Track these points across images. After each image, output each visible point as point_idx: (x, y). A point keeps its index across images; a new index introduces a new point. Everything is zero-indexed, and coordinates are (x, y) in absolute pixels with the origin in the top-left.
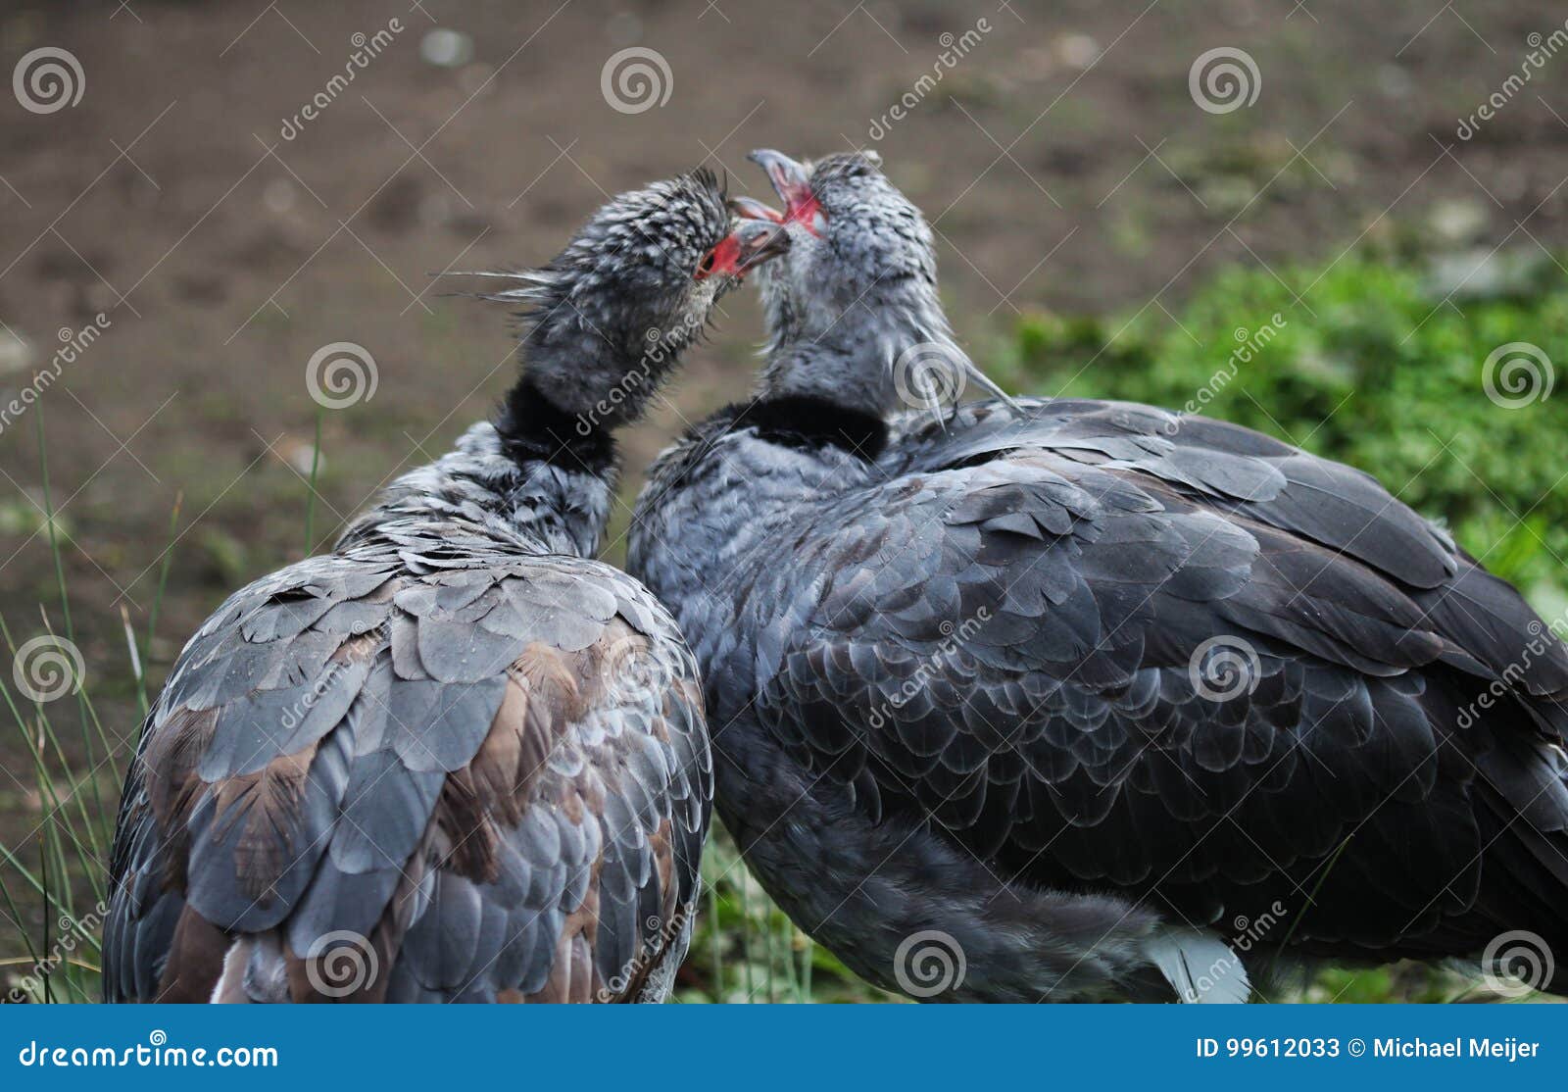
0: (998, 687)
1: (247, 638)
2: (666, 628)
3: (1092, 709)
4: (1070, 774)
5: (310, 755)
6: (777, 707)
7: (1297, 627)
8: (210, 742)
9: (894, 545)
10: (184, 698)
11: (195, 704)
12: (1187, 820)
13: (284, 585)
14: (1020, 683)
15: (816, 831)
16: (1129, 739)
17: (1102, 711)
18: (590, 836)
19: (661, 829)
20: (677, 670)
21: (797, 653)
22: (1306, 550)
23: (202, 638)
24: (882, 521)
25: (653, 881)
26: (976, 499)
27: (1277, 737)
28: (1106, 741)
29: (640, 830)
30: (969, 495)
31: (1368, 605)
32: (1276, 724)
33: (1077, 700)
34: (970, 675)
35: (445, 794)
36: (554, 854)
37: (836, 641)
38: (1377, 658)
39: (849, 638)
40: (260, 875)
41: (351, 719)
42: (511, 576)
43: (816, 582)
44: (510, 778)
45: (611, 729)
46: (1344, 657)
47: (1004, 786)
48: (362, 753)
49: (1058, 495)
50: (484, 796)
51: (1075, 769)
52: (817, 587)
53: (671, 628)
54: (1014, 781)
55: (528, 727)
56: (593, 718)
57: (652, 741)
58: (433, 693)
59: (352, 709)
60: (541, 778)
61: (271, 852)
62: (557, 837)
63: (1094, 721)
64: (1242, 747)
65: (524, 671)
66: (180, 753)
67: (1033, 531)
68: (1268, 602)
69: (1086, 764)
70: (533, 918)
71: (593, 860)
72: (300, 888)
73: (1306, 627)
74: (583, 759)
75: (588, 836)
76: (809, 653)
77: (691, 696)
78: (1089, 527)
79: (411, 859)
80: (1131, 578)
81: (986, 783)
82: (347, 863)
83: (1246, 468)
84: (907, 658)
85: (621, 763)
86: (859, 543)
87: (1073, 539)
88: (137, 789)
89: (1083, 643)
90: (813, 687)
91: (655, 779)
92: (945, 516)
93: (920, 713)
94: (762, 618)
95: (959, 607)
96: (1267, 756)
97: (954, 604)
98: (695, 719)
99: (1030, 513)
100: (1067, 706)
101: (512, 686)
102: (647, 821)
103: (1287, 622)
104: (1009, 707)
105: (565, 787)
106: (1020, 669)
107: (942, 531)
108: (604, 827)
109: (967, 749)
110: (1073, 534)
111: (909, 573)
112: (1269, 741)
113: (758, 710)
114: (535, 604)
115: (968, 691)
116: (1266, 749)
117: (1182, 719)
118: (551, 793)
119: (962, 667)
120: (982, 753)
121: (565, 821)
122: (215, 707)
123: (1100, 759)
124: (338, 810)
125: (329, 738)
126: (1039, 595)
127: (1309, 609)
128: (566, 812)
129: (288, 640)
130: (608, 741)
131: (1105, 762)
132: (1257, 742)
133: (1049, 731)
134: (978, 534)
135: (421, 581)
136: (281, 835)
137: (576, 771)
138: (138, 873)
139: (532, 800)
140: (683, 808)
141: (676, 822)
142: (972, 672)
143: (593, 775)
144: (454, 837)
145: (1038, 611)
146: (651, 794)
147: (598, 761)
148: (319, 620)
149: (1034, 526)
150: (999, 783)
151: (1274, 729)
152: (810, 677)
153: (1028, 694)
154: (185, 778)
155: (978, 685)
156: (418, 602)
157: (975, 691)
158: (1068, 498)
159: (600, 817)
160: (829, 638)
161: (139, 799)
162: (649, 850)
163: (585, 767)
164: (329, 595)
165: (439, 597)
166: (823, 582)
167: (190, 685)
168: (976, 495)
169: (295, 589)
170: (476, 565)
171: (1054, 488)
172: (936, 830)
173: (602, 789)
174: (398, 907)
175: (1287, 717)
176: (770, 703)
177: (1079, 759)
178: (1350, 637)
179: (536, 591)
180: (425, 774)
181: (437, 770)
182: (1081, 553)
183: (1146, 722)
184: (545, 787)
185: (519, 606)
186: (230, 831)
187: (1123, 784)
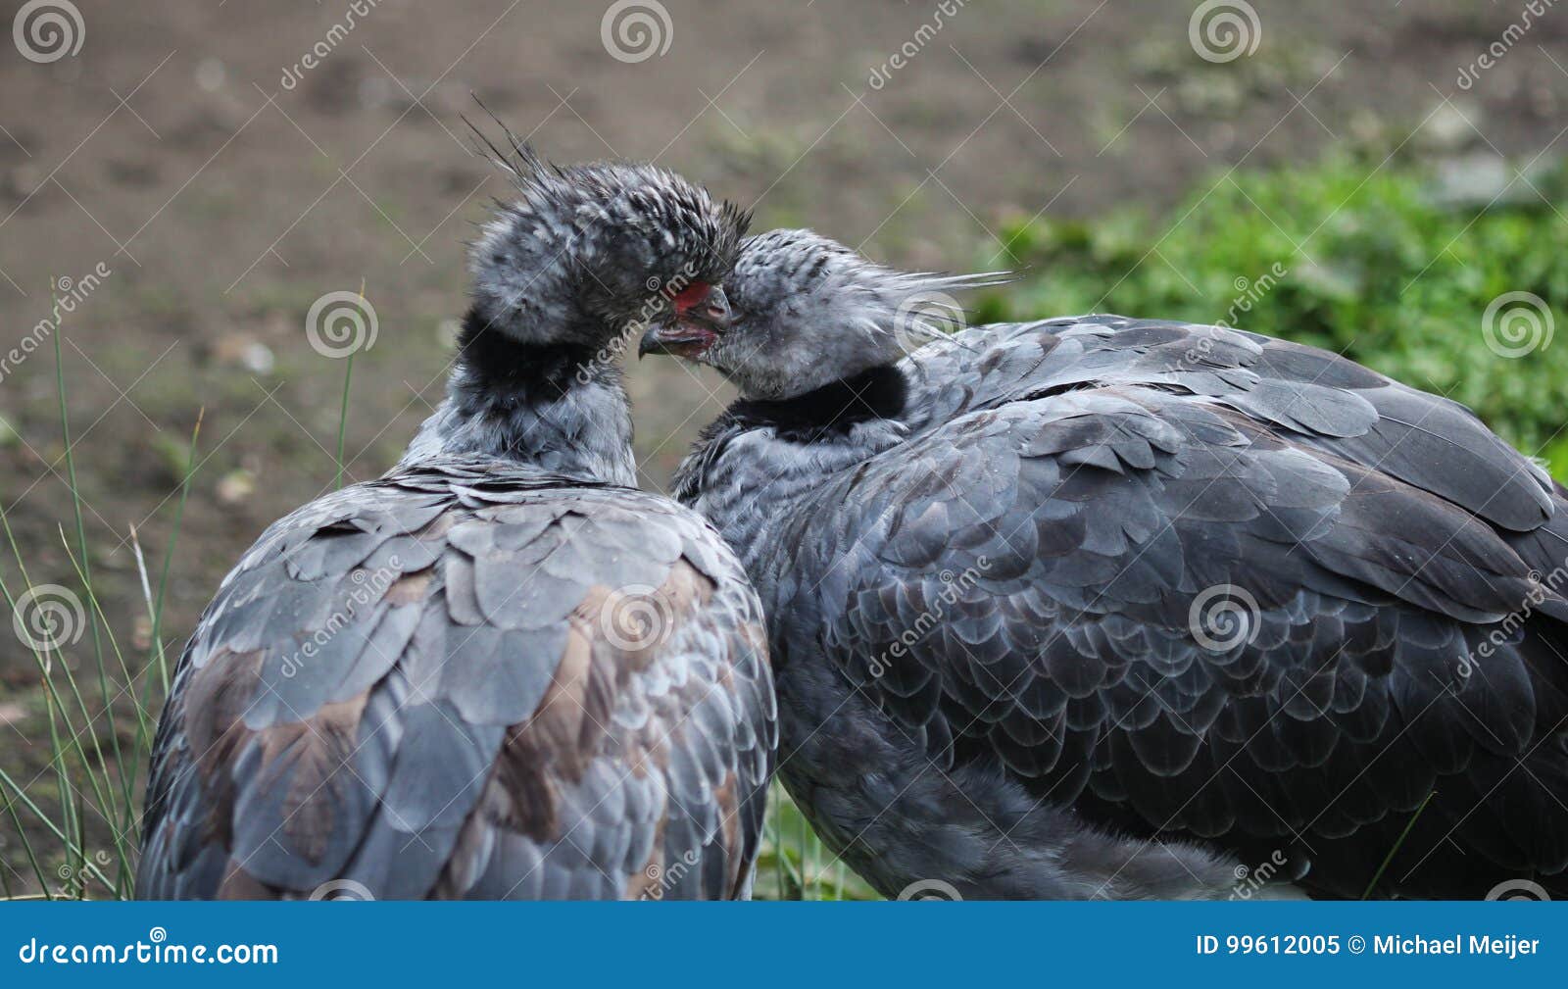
0: (1078, 629)
1: (293, 574)
2: (731, 567)
3: (1175, 653)
4: (1153, 720)
5: (360, 704)
6: (847, 647)
7: (1388, 572)
8: (255, 688)
9: (967, 478)
10: (225, 638)
11: (239, 644)
12: (1273, 770)
13: (330, 517)
14: (1101, 624)
15: (892, 778)
16: (1213, 686)
17: (1186, 654)
18: (655, 790)
19: (728, 780)
20: (742, 612)
21: (868, 591)
22: (1398, 490)
23: (243, 572)
24: (953, 452)
25: (718, 837)
26: (1053, 431)
27: (1368, 686)
28: (1189, 686)
29: (705, 784)
30: (1045, 426)
31: (1463, 549)
32: (1368, 671)
33: (1161, 644)
34: (1048, 616)
35: (506, 749)
36: (618, 812)
37: (908, 578)
38: (1472, 604)
39: (922, 575)
40: (310, 830)
41: (404, 664)
42: (571, 513)
43: (884, 516)
44: (573, 732)
45: (675, 676)
46: (1438, 603)
47: (1082, 732)
48: (417, 702)
49: (1140, 426)
50: (545, 751)
51: (1157, 715)
52: (885, 520)
53: (735, 568)
54: (1094, 726)
55: (592, 680)
56: (658, 667)
57: (716, 689)
58: (490, 640)
59: (404, 653)
60: (605, 732)
61: (321, 806)
62: (620, 794)
63: (1178, 666)
64: (1332, 696)
65: (588, 617)
66: (222, 699)
67: (1113, 465)
68: (1358, 545)
69: (1169, 710)
70: (595, 878)
71: (657, 817)
72: (351, 844)
73: (1398, 572)
74: (648, 709)
75: (653, 792)
76: (881, 590)
77: (756, 641)
78: (1173, 462)
79: (469, 818)
80: (1216, 516)
81: (1064, 729)
82: (400, 819)
83: (1336, 401)
84: (983, 597)
85: (686, 712)
86: (931, 475)
87: (1155, 474)
88: (174, 731)
89: (1165, 584)
90: (884, 627)
91: (720, 729)
92: (1021, 448)
93: (997, 656)
94: (823, 555)
95: (1036, 544)
96: (1358, 705)
97: (1032, 540)
98: (760, 662)
99: (1110, 446)
100: (1150, 650)
101: (574, 634)
102: (713, 775)
103: (1377, 566)
104: (1090, 650)
105: (629, 740)
106: (1100, 610)
107: (1017, 464)
108: (669, 782)
109: (1044, 693)
110: (1155, 468)
111: (983, 508)
112: (1360, 689)
113: (827, 650)
114: (597, 546)
115: (1047, 632)
116: (1357, 699)
117: (1270, 667)
118: (613, 748)
119: (1039, 607)
120: (1060, 697)
121: (628, 775)
122: (260, 649)
123: (1184, 705)
124: (392, 763)
125: (381, 684)
126: (1121, 534)
127: (1400, 551)
128: (630, 767)
129: (335, 578)
130: (674, 690)
131: (1188, 709)
132: (1348, 690)
133: (1131, 674)
134: (1057, 467)
135: (474, 516)
136: (330, 787)
137: (640, 723)
138: (176, 823)
139: (595, 753)
140: (748, 759)
141: (741, 775)
142: (1051, 613)
143: (657, 727)
144: (514, 792)
145: (1119, 549)
146: (717, 745)
147: (662, 711)
148: (369, 557)
149: (1115, 460)
150: (1076, 729)
151: (1365, 677)
152: (882, 615)
153: (1110, 636)
154: (229, 724)
155: (1057, 627)
156: (474, 539)
157: (1054, 631)
158: (1150, 429)
159: (665, 772)
160: (901, 576)
161: (178, 742)
162: (714, 805)
163: (649, 719)
164: (378, 529)
165: (496, 535)
166: (892, 516)
167: (231, 624)
168: (1053, 425)
169: (342, 522)
170: (533, 500)
171: (1136, 419)
172: (1011, 775)
173: (666, 740)
174: (456, 869)
175: (1379, 665)
176: (839, 642)
177: (1162, 705)
178: (1445, 583)
179: (598, 530)
180: (485, 727)
181: (496, 723)
182: (1164, 489)
183: (1232, 667)
184: (608, 740)
185: (581, 547)
186: (275, 784)
187: (1207, 732)
